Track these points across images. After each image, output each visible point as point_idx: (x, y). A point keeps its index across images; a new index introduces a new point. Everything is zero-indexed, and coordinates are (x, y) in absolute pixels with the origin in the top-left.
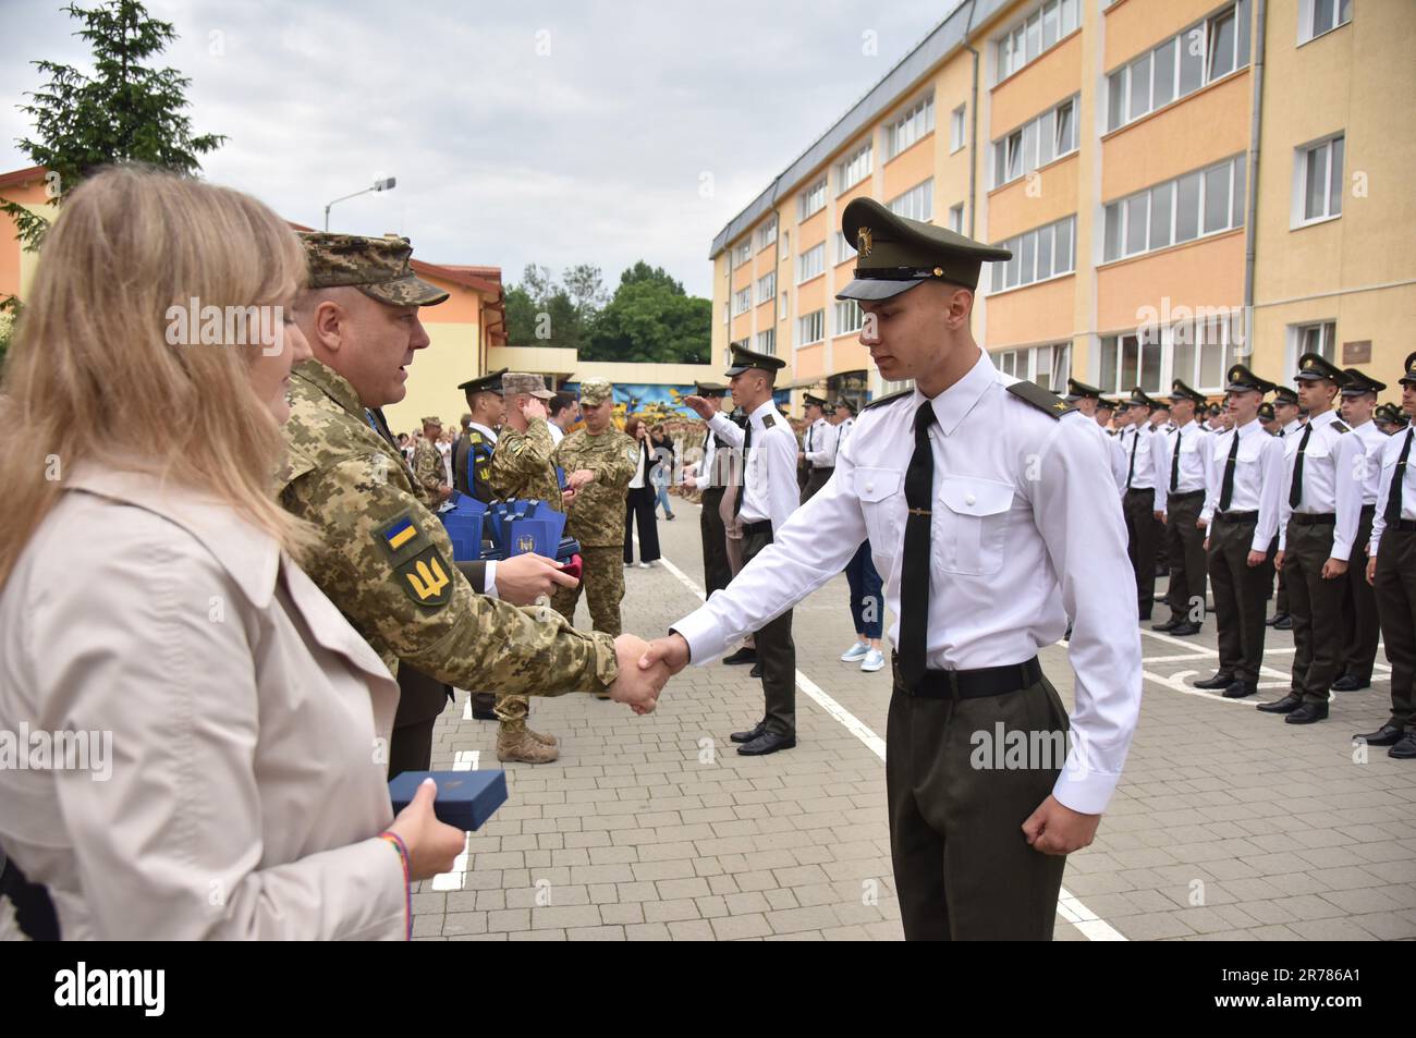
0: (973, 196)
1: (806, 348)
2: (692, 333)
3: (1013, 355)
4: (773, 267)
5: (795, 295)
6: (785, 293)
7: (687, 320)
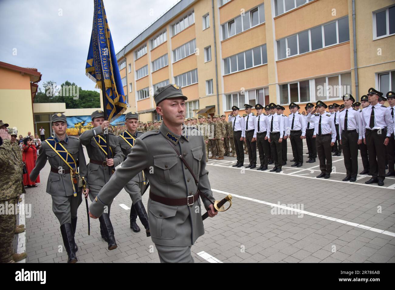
0: (215, 43)
1: (141, 101)
2: (88, 101)
3: (237, 94)
4: (125, 75)
5: (135, 84)
6: (131, 84)
7: (86, 97)
